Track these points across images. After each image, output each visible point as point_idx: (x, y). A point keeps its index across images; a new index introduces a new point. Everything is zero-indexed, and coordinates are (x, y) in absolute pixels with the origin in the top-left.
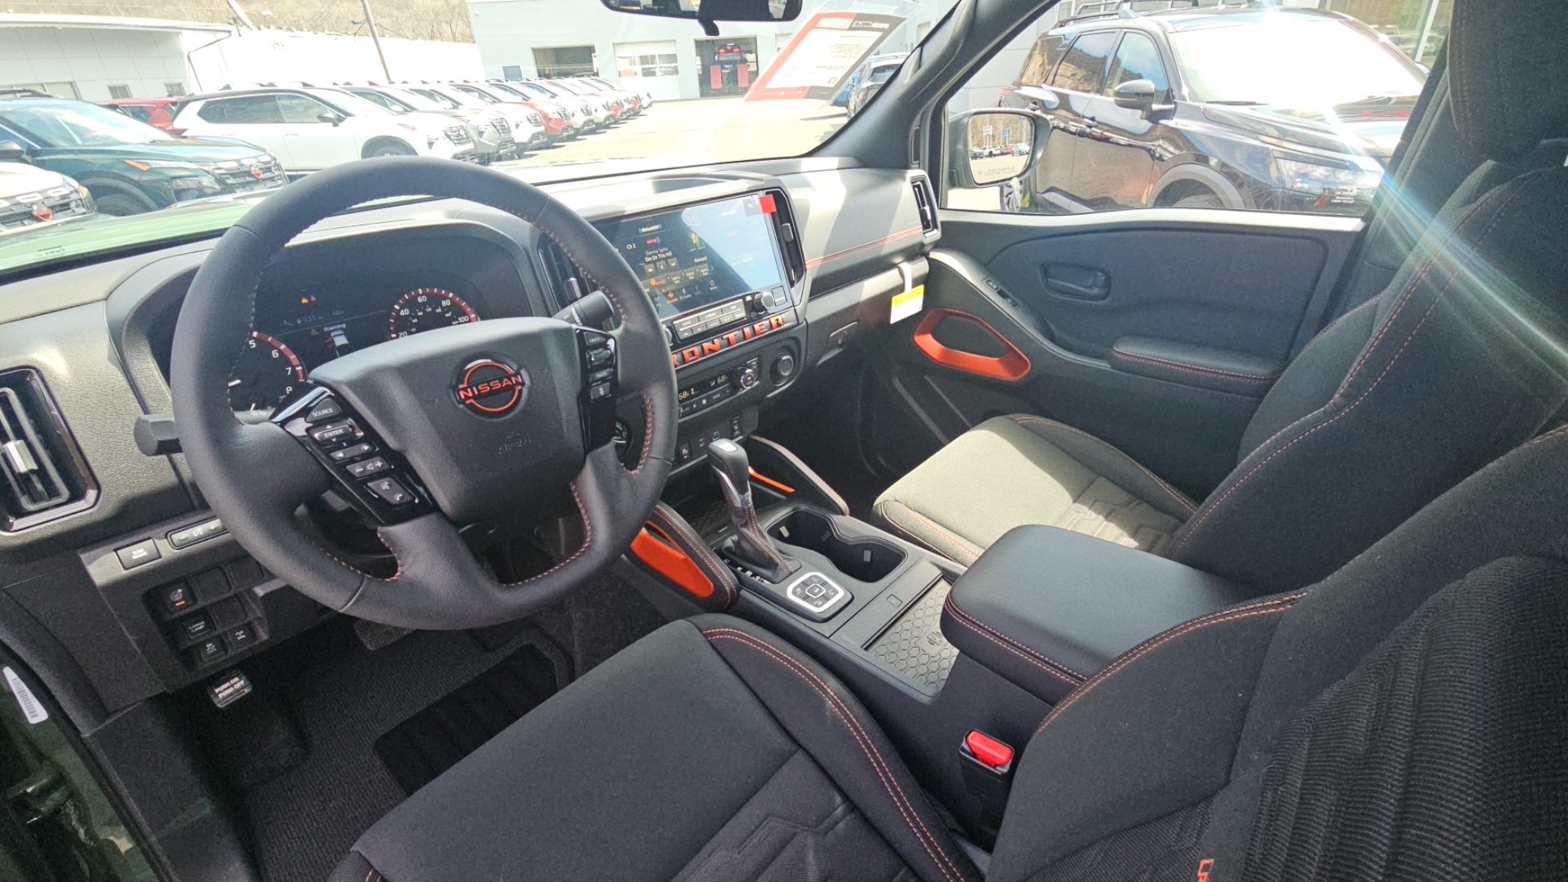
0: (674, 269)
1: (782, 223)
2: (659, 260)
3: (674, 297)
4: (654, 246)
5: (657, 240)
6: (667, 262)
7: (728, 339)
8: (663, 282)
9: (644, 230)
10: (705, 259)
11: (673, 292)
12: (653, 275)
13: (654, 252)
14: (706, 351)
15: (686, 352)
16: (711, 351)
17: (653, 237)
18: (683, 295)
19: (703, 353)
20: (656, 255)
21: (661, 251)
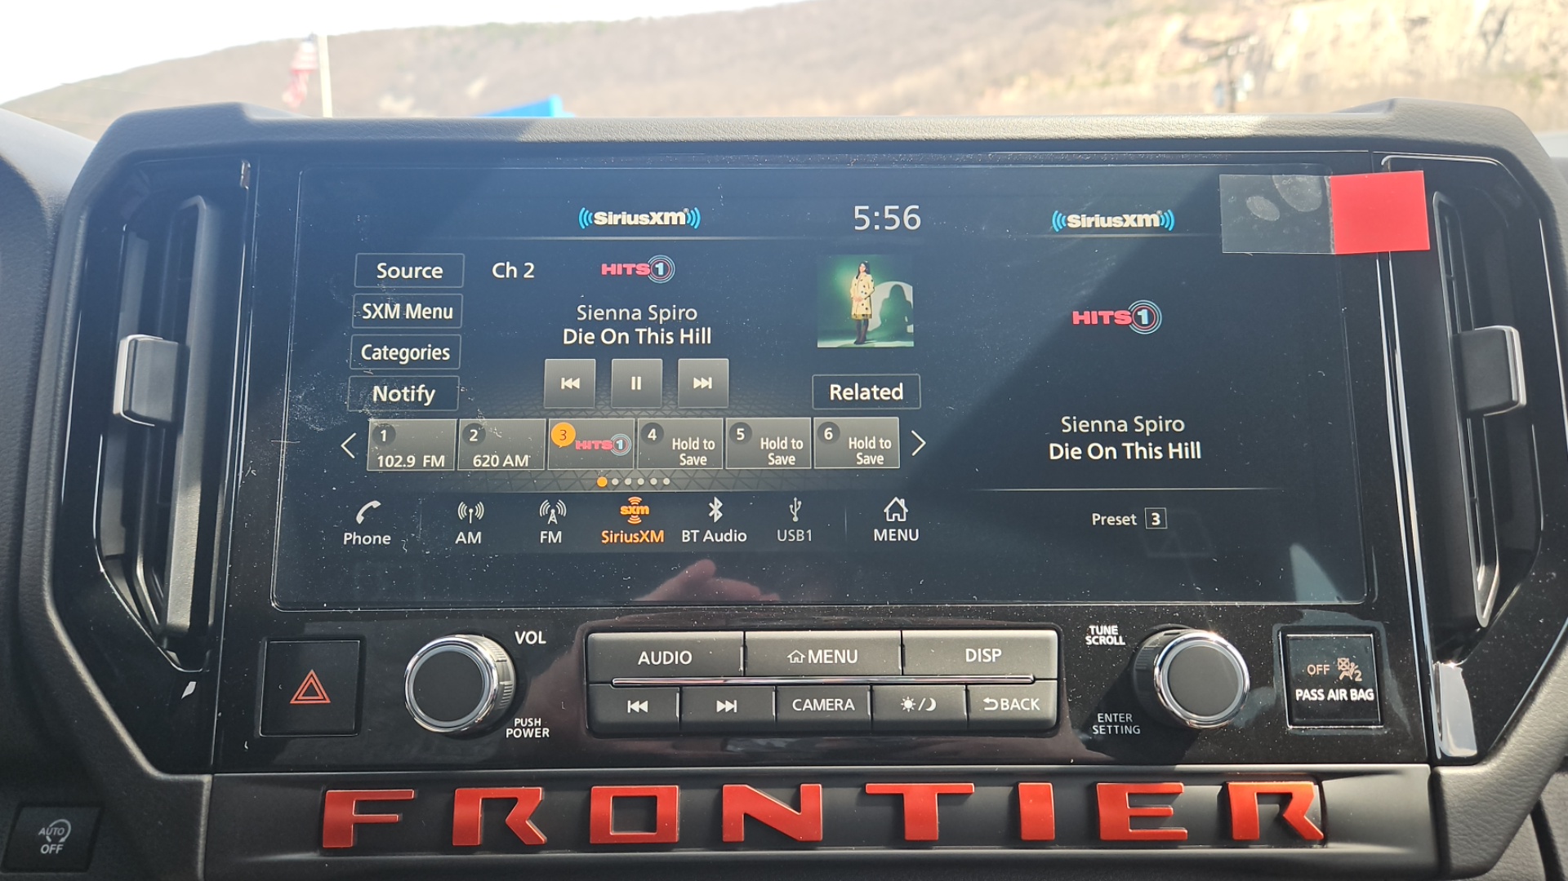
0: (701, 404)
1: (1467, 326)
2: (635, 350)
3: (647, 523)
4: (638, 292)
5: (661, 268)
6: (670, 371)
7: (898, 799)
8: (621, 444)
9: (601, 218)
10: (898, 393)
11: (647, 498)
12: (570, 406)
13: (619, 314)
14: (734, 829)
15: (603, 802)
16: (759, 830)
17: (642, 253)
18: (706, 523)
19: (709, 828)
20: (621, 326)
21: (662, 315)
